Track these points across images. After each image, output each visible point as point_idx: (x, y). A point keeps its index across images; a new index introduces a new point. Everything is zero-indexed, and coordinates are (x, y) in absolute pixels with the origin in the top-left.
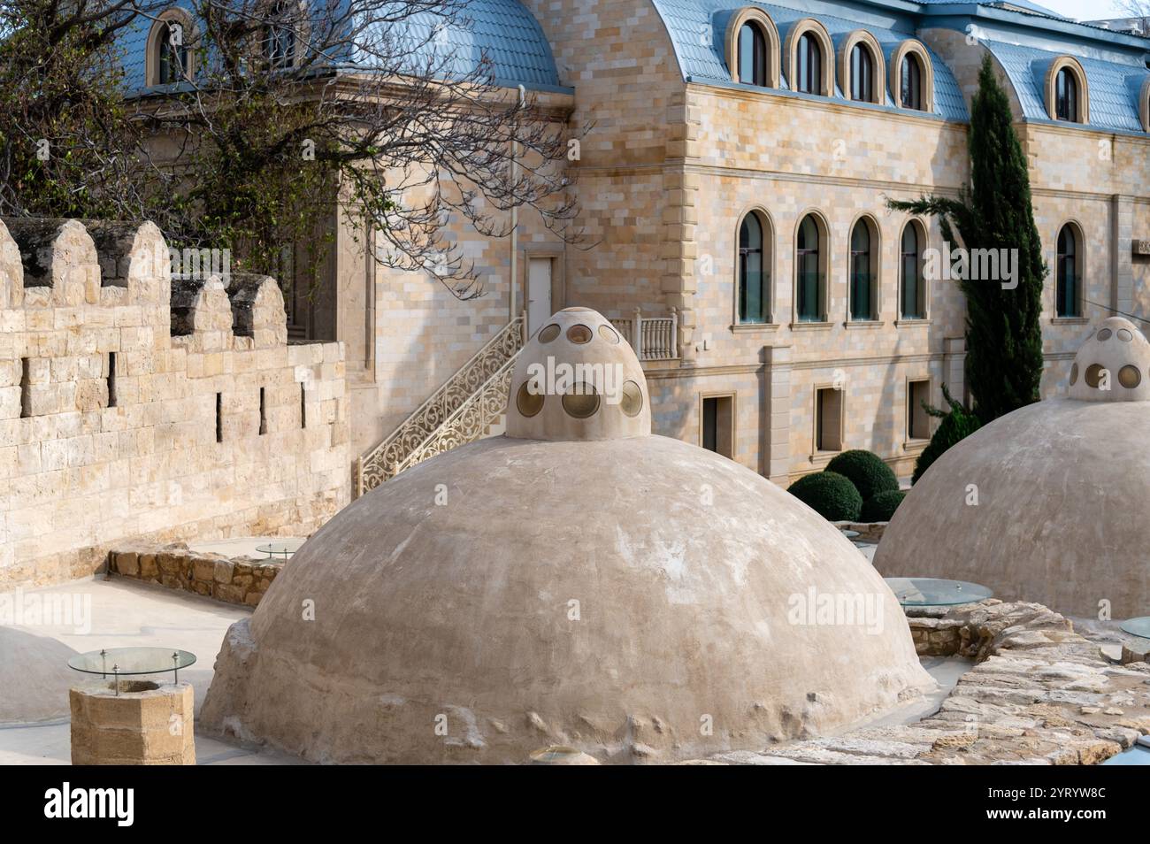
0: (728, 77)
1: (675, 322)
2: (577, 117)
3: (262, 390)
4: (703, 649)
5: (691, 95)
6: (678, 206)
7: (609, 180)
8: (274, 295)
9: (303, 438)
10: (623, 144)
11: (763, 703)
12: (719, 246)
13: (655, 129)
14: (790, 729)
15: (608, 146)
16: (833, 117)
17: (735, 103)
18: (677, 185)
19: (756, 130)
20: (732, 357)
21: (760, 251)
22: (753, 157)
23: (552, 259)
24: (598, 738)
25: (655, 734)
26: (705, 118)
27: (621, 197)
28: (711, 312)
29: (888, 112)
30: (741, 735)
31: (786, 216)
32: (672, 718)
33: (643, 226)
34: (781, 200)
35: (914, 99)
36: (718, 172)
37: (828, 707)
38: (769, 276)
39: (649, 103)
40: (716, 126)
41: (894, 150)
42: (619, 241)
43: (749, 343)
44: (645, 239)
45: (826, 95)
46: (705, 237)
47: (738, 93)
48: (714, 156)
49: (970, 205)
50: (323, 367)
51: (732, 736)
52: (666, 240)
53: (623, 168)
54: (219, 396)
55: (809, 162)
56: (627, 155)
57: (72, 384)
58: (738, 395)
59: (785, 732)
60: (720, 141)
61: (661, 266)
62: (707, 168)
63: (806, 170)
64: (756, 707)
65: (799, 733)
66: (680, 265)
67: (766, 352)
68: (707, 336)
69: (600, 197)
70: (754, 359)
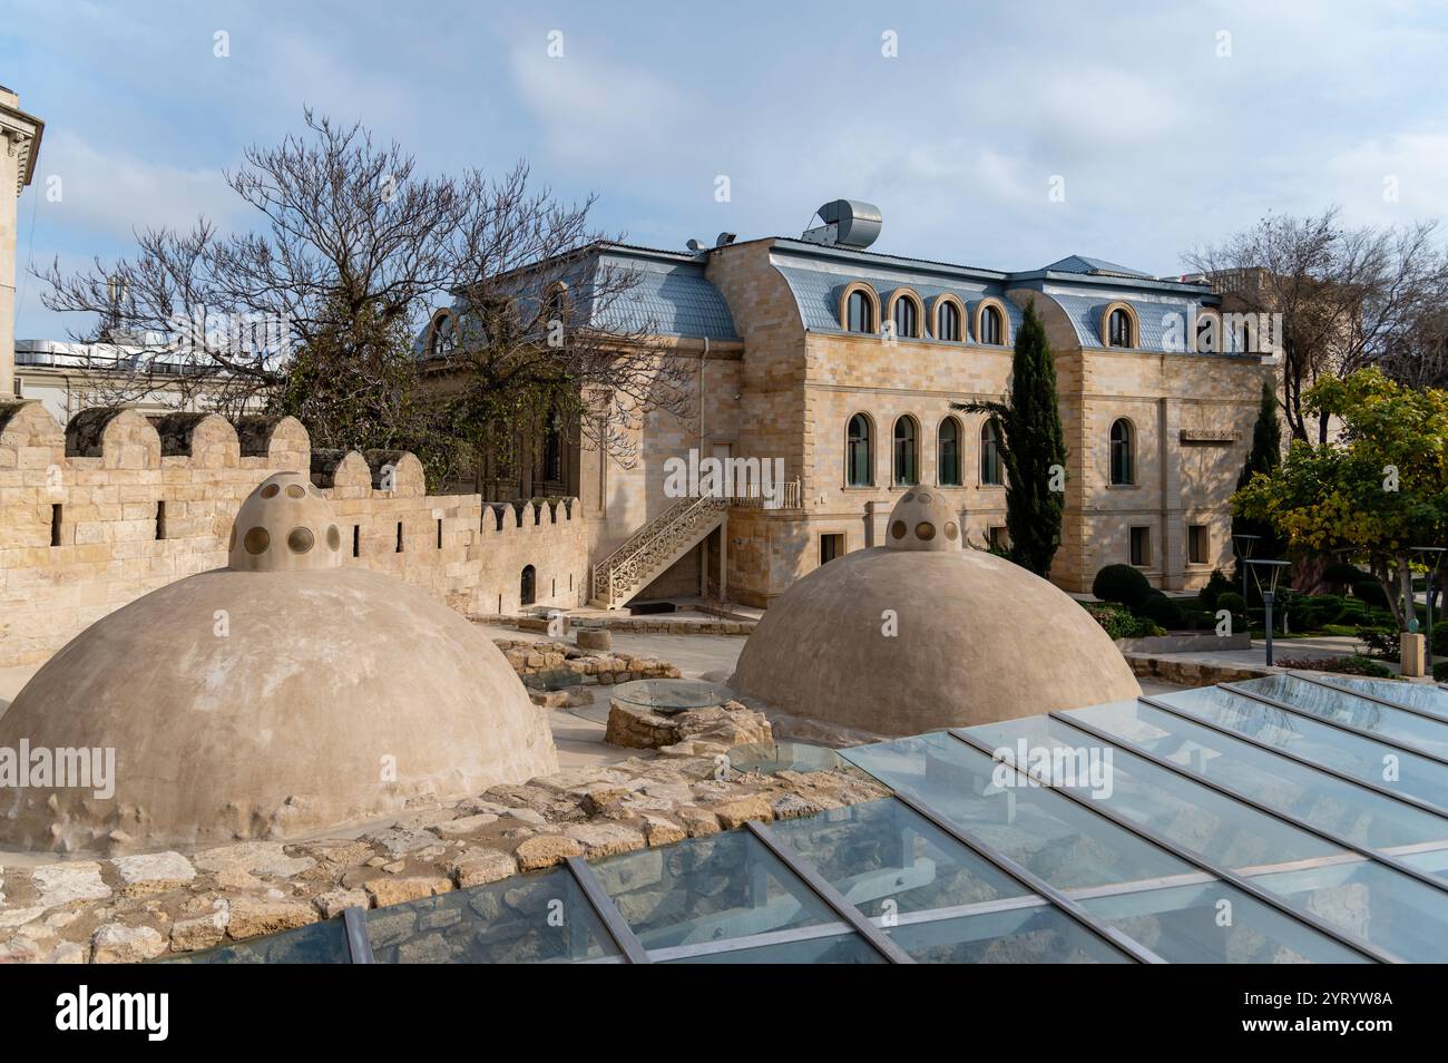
0: (837, 327)
1: (799, 486)
2: (745, 356)
3: (400, 524)
4: (201, 751)
5: (808, 339)
6: (801, 410)
7: (763, 395)
8: (414, 465)
9: (439, 555)
10: (770, 373)
11: (237, 804)
12: (832, 436)
13: (788, 362)
14: (256, 828)
15: (762, 374)
16: (923, 352)
17: (844, 345)
18: (800, 397)
19: (862, 361)
20: (844, 508)
21: (867, 439)
22: (858, 379)
23: (730, 445)
24: (91, 822)
25: (134, 822)
26: (819, 354)
27: (769, 406)
28: (826, 479)
29: (969, 347)
30: (208, 831)
31: (885, 417)
32: (153, 810)
33: (782, 424)
34: (881, 406)
35: (995, 338)
36: (831, 389)
37: (305, 810)
38: (873, 456)
39: (785, 346)
40: (829, 360)
41: (973, 372)
42: (767, 433)
43: (856, 499)
44: (782, 432)
45: (918, 337)
46: (821, 430)
47: (845, 338)
48: (828, 378)
49: (1008, 405)
50: (459, 510)
51: (199, 830)
52: (794, 433)
53: (771, 388)
54: (357, 528)
55: (902, 381)
56: (773, 379)
57: (208, 518)
58: (849, 533)
59: (251, 831)
60: (832, 369)
61: (791, 449)
62: (822, 387)
63: (901, 386)
64: (229, 806)
65: (263, 833)
66: (802, 448)
67: (869, 506)
68: (824, 495)
69: (758, 406)
70: (862, 511)
